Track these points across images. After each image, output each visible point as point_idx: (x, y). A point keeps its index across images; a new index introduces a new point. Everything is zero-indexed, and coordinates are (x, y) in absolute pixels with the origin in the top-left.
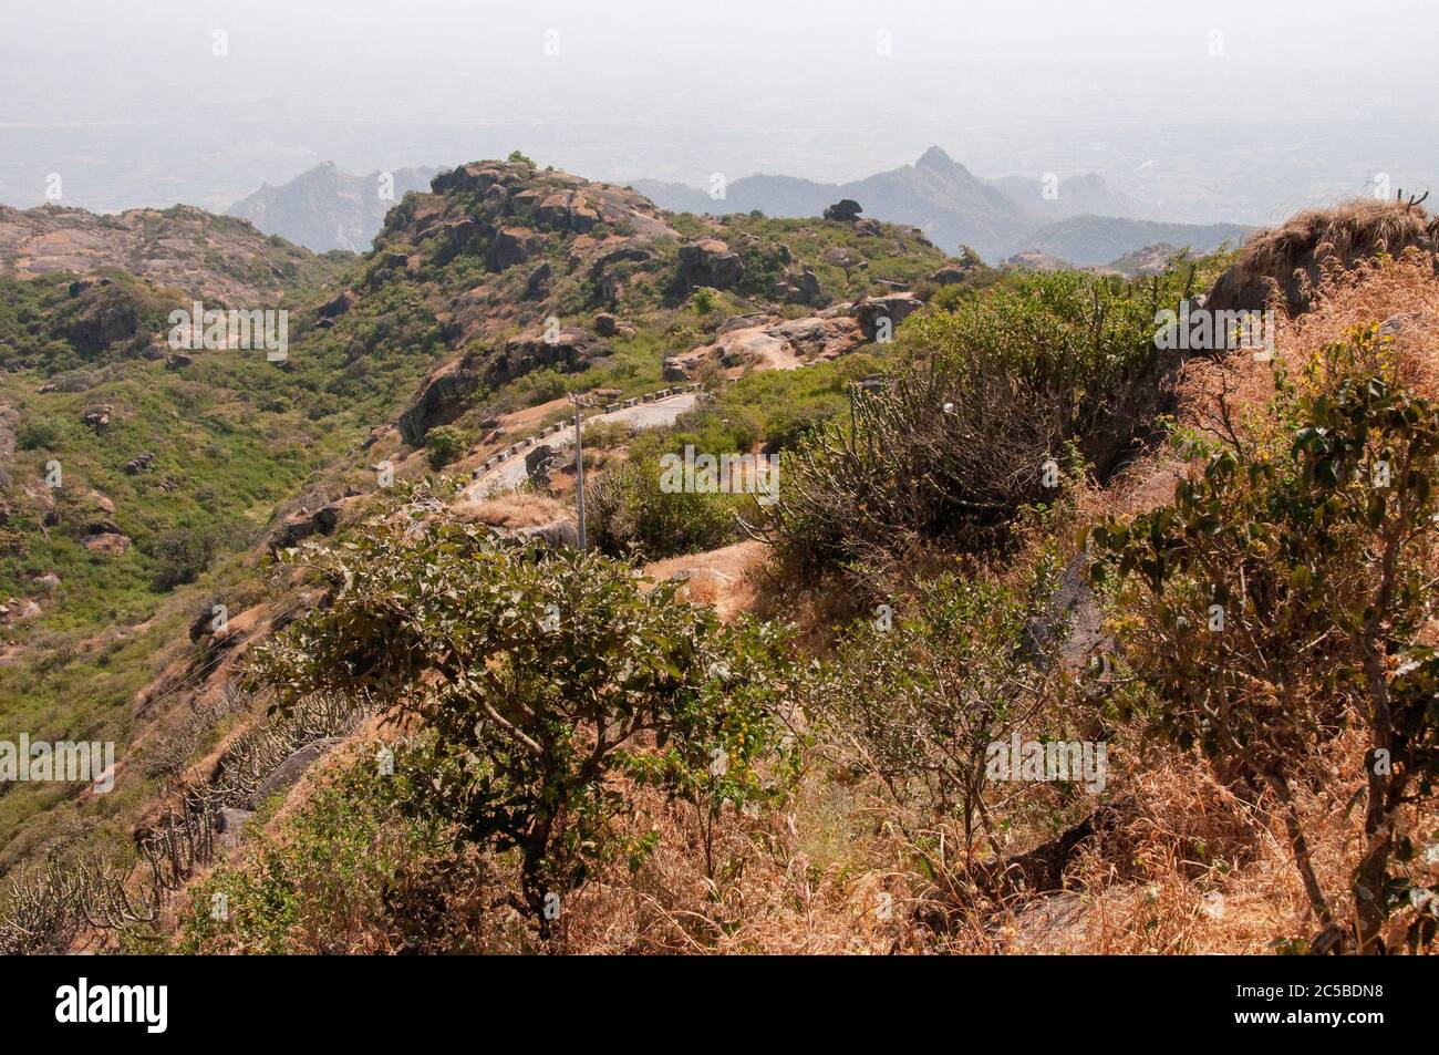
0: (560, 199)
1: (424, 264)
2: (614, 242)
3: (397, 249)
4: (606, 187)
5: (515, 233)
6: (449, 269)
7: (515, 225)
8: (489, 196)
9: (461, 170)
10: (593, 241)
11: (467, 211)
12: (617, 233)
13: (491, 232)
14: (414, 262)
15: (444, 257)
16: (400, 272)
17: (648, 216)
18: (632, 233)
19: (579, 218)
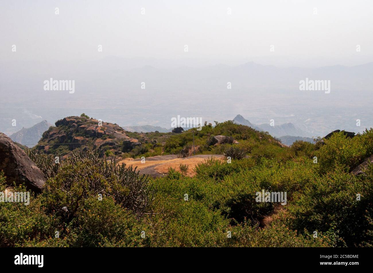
0: (93, 128)
1: (50, 148)
2: (109, 140)
3: (42, 144)
4: (108, 124)
5: (78, 138)
6: (58, 150)
7: (78, 136)
8: (72, 127)
9: (65, 119)
10: (102, 140)
11: (65, 132)
12: (110, 138)
13: (71, 138)
14: (47, 148)
15: (56, 146)
16: (42, 151)
17: (120, 133)
18: (115, 137)
19: (98, 133)
